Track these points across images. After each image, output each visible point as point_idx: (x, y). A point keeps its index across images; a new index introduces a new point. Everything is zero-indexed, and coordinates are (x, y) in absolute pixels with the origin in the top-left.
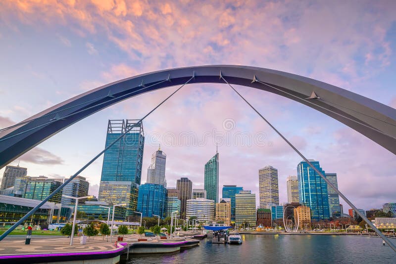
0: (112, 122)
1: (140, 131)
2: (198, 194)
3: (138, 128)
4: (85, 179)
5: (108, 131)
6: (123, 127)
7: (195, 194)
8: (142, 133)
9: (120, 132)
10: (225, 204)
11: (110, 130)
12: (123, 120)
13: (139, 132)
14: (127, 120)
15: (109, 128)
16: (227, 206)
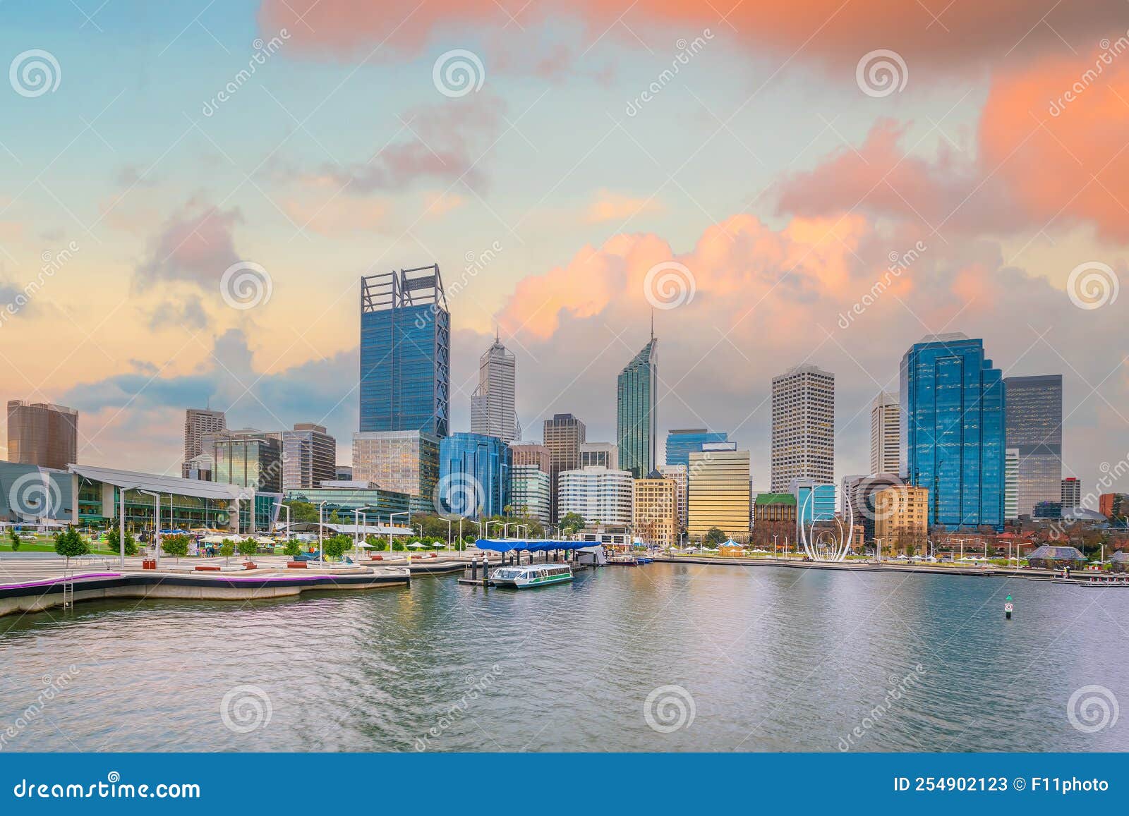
0: (369, 282)
1: (436, 296)
2: (594, 455)
3: (431, 291)
4: (324, 430)
5: (363, 306)
6: (394, 293)
7: (586, 455)
8: (441, 303)
9: (390, 306)
10: (659, 481)
11: (366, 303)
12: (394, 274)
13: (432, 300)
14: (403, 272)
15: (363, 298)
16: (664, 487)
